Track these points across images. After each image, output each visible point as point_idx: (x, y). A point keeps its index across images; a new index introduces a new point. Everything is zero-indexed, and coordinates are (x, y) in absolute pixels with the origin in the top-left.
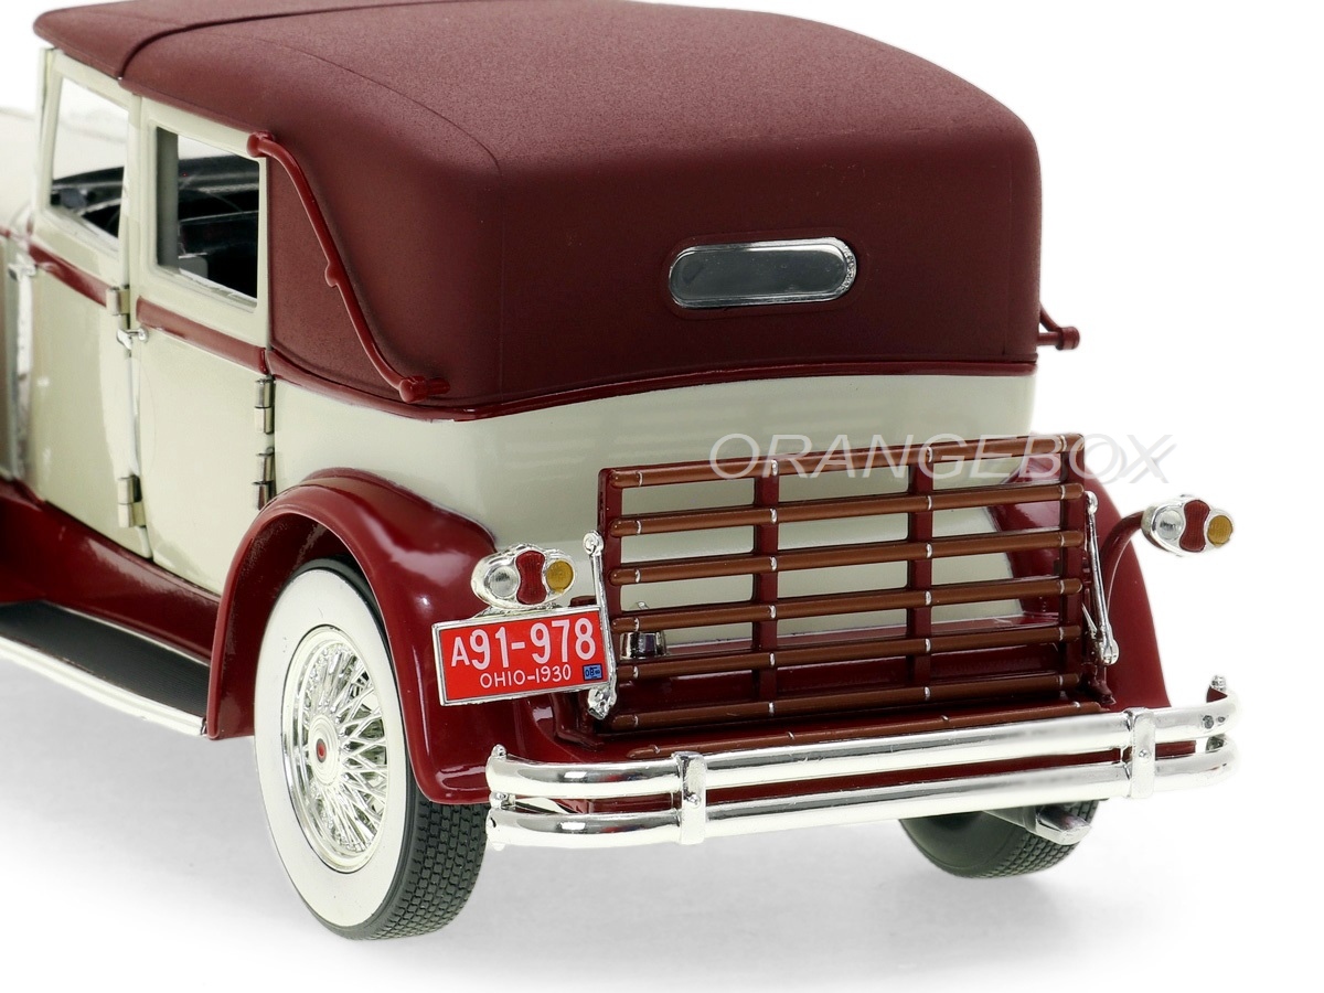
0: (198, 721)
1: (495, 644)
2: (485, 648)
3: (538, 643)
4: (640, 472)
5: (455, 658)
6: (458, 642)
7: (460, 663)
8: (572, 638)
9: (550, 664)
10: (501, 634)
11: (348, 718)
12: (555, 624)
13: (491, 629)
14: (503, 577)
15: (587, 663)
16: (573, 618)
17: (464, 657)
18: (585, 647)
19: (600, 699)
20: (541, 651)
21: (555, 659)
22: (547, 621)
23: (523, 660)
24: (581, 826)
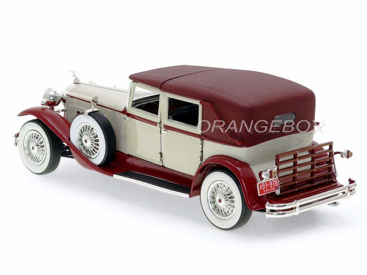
0: (188, 195)
1: (265, 185)
2: (264, 186)
3: (270, 184)
4: (282, 155)
5: (260, 188)
6: (261, 185)
7: (261, 189)
8: (275, 183)
9: (272, 187)
10: (266, 184)
11: (226, 195)
12: (272, 181)
13: (265, 183)
14: (267, 175)
15: (277, 187)
16: (275, 180)
17: (262, 188)
18: (276, 184)
19: (278, 192)
20: (271, 185)
21: (273, 187)
22: (271, 181)
23: (269, 187)
24: (277, 214)
